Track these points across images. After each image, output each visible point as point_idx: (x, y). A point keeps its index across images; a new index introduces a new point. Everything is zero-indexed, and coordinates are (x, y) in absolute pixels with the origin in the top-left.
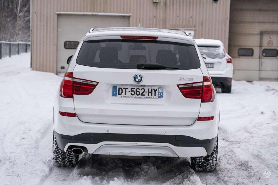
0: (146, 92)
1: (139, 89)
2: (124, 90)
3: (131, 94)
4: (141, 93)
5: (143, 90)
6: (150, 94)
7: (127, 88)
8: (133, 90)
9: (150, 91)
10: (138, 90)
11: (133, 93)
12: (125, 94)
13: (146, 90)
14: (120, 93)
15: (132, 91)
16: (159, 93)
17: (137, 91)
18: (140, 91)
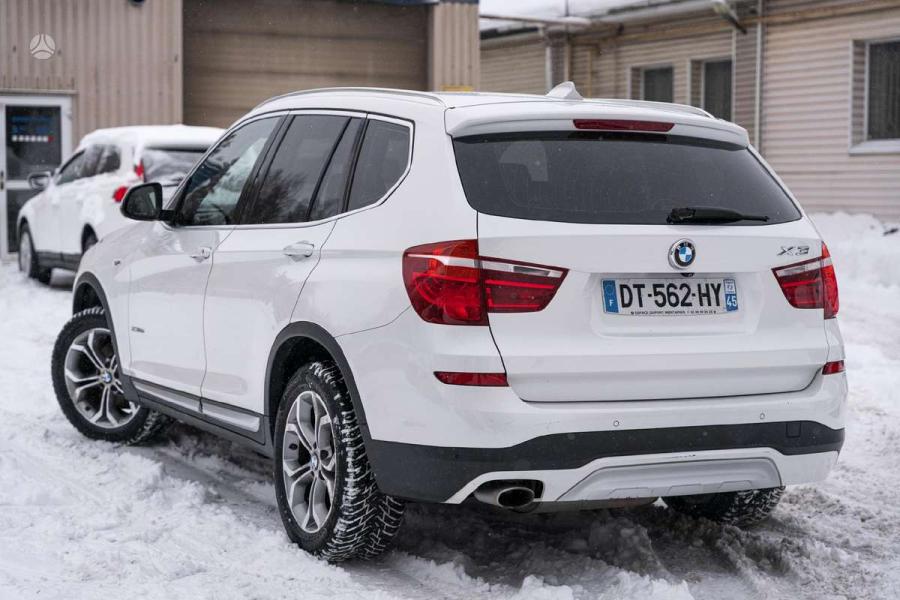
0: (694, 295)
1: (676, 288)
2: (635, 291)
3: (656, 302)
4: (681, 299)
5: (685, 290)
6: (705, 299)
7: (643, 286)
8: (658, 289)
9: (704, 291)
10: (672, 290)
11: (661, 300)
12: (641, 305)
13: (694, 290)
14: (626, 301)
15: (656, 294)
16: (727, 296)
17: (670, 294)
18: (677, 291)
